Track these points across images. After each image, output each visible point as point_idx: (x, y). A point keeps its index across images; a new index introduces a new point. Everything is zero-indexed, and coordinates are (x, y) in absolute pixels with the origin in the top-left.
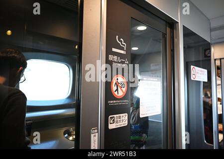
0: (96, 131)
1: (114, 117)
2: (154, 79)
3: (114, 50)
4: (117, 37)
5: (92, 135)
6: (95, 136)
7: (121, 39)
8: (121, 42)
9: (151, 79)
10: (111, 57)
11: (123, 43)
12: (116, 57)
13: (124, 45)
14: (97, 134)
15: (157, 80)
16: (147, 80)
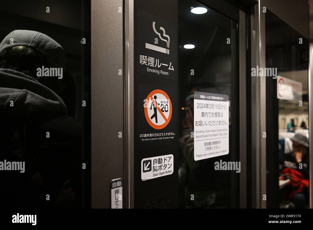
0: (119, 183)
1: (150, 161)
2: (218, 98)
3: (148, 46)
4: (154, 23)
5: (113, 191)
6: (117, 192)
7: (162, 28)
8: (161, 32)
9: (214, 98)
10: (143, 60)
11: (164, 35)
12: (152, 59)
13: (167, 39)
14: (121, 189)
15: (222, 98)
16: (206, 99)
